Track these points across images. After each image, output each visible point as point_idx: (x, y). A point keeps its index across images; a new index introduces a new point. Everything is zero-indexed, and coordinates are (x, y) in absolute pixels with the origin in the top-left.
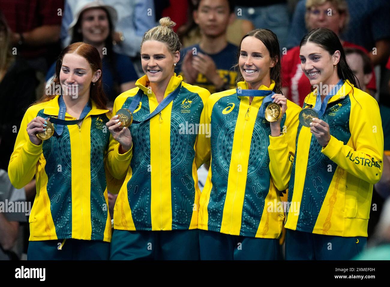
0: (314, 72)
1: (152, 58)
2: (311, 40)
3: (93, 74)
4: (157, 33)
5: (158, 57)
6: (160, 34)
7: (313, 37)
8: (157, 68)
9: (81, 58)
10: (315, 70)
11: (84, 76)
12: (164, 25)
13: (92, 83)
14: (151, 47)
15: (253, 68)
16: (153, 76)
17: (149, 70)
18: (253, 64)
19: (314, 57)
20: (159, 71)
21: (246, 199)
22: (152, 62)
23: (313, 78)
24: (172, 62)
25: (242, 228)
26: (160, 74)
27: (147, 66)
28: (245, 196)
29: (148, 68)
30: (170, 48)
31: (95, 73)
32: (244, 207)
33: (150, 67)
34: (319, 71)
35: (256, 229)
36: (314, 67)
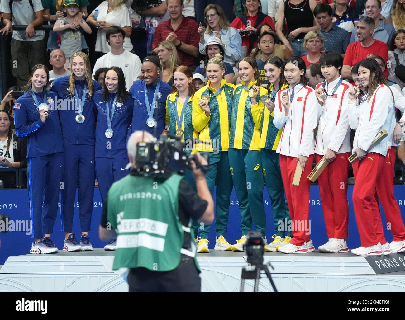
0: (271, 77)
1: (212, 72)
2: (269, 62)
3: (188, 80)
4: (215, 60)
5: (215, 71)
6: (216, 61)
7: (270, 61)
8: (215, 76)
9: (182, 73)
10: (272, 76)
11: (184, 81)
12: (218, 57)
13: (189, 83)
14: (212, 66)
15: (245, 75)
16: (213, 80)
17: (211, 78)
18: (245, 73)
19: (271, 70)
20: (215, 78)
21: (244, 132)
22: (212, 73)
23: (271, 80)
24: (221, 73)
25: (243, 145)
26: (216, 79)
27: (210, 75)
28: (244, 131)
29: (211, 77)
30: (221, 67)
31: (189, 79)
32: (243, 136)
33: (211, 76)
34: (273, 76)
35: (249, 146)
36: (271, 75)
